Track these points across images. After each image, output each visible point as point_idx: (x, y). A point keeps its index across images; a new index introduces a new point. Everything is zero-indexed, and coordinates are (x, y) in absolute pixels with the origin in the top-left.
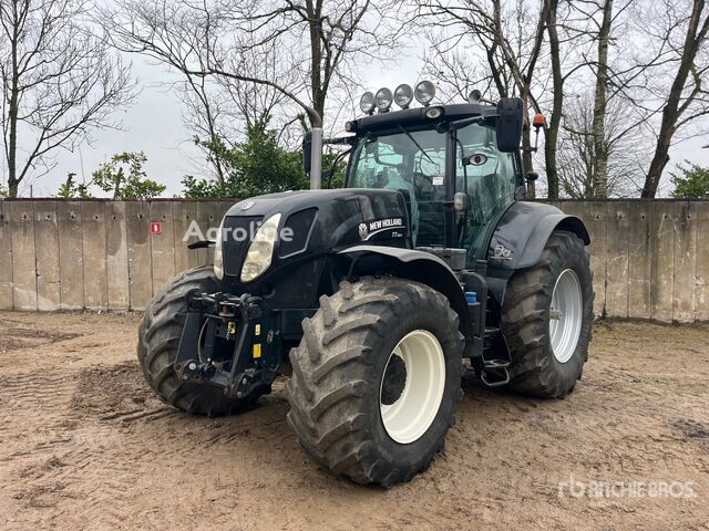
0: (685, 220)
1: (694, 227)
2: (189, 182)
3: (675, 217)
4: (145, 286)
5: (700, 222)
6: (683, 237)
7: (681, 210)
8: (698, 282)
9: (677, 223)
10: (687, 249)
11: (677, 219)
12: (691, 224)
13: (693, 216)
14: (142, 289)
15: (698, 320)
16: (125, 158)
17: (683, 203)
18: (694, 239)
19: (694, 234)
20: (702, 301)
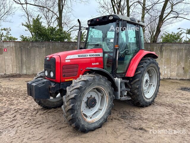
0: (161, 49)
1: (164, 51)
2: (22, 37)
3: (158, 48)
4: (3, 67)
5: (166, 50)
6: (160, 54)
7: (160, 46)
8: (165, 67)
9: (159, 50)
10: (162, 58)
11: (159, 49)
12: (163, 50)
13: (164, 48)
14: (2, 68)
15: (164, 78)
16: (5, 29)
17: (161, 44)
18: (164, 54)
19: (164, 53)
20: (166, 73)
